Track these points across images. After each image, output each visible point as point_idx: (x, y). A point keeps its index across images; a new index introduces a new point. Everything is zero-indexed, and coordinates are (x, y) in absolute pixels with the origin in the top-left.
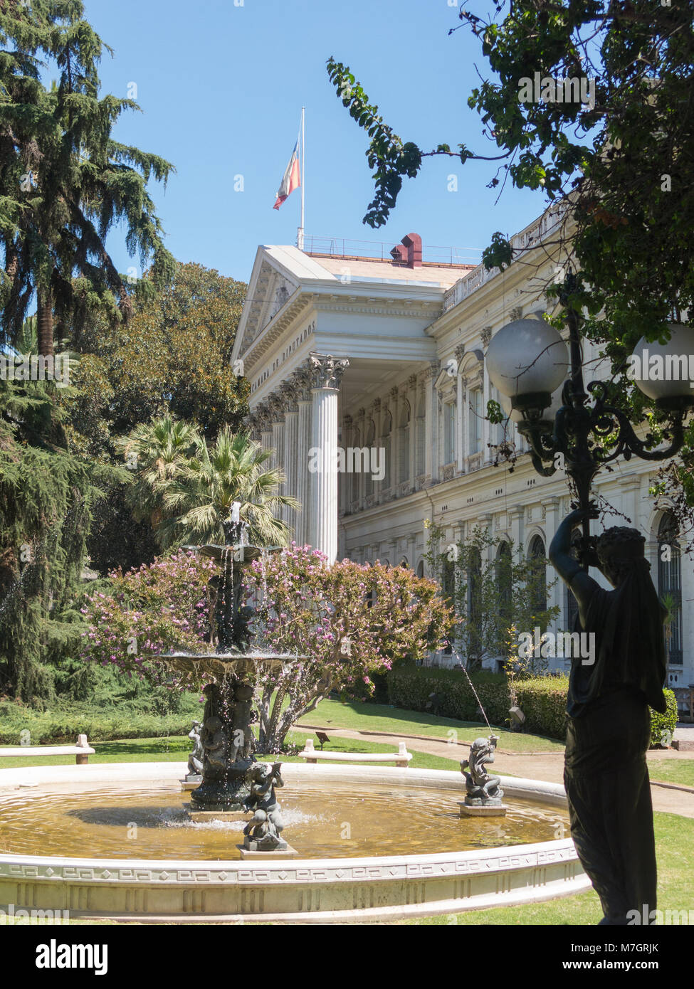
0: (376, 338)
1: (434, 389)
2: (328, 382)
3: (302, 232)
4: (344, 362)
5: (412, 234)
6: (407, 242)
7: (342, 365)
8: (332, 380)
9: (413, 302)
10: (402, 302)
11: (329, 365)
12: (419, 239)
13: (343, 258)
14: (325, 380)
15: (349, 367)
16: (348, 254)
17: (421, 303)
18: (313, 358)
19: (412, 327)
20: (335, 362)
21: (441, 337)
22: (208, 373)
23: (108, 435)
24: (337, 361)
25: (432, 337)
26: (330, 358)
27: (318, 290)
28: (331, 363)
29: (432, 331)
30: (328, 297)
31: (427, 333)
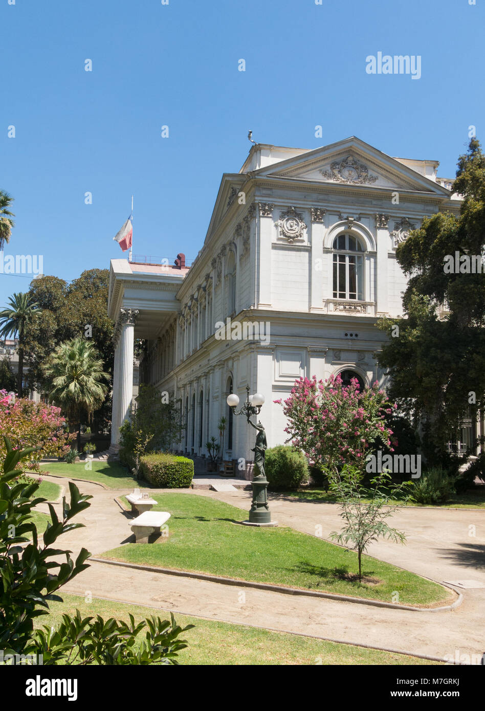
0: (152, 300)
1: (179, 324)
2: (129, 321)
3: (131, 253)
4: (137, 312)
5: (180, 254)
6: (179, 257)
7: (135, 313)
8: (131, 320)
9: (169, 284)
10: (164, 284)
12: (184, 256)
13: (150, 265)
14: (127, 320)
15: (139, 314)
16: (152, 263)
17: (173, 284)
18: (121, 309)
19: (169, 295)
20: (132, 311)
21: (181, 300)
22: (101, 318)
23: (54, 346)
25: (178, 300)
26: (129, 310)
27: (124, 278)
28: (130, 312)
29: (178, 297)
30: (129, 281)
31: (176, 298)
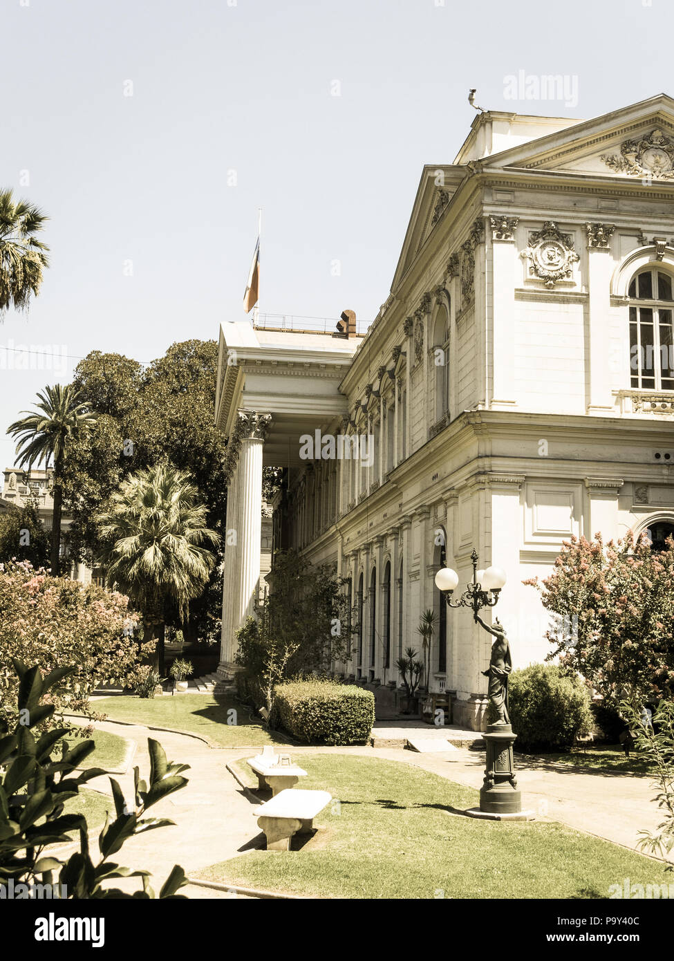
0: (296, 395)
2: (253, 433)
3: (257, 310)
4: (267, 417)
5: (347, 311)
6: (344, 316)
7: (265, 419)
8: (256, 432)
9: (327, 366)
10: (318, 366)
11: (254, 419)
12: (354, 315)
13: (292, 331)
14: (251, 431)
15: (272, 421)
16: (296, 328)
17: (334, 366)
18: (240, 413)
19: (326, 387)
20: (260, 416)
21: (350, 394)
24: (261, 416)
25: (344, 395)
26: (254, 413)
27: (244, 356)
28: (256, 417)
29: (343, 389)
30: (254, 362)
31: (340, 391)
